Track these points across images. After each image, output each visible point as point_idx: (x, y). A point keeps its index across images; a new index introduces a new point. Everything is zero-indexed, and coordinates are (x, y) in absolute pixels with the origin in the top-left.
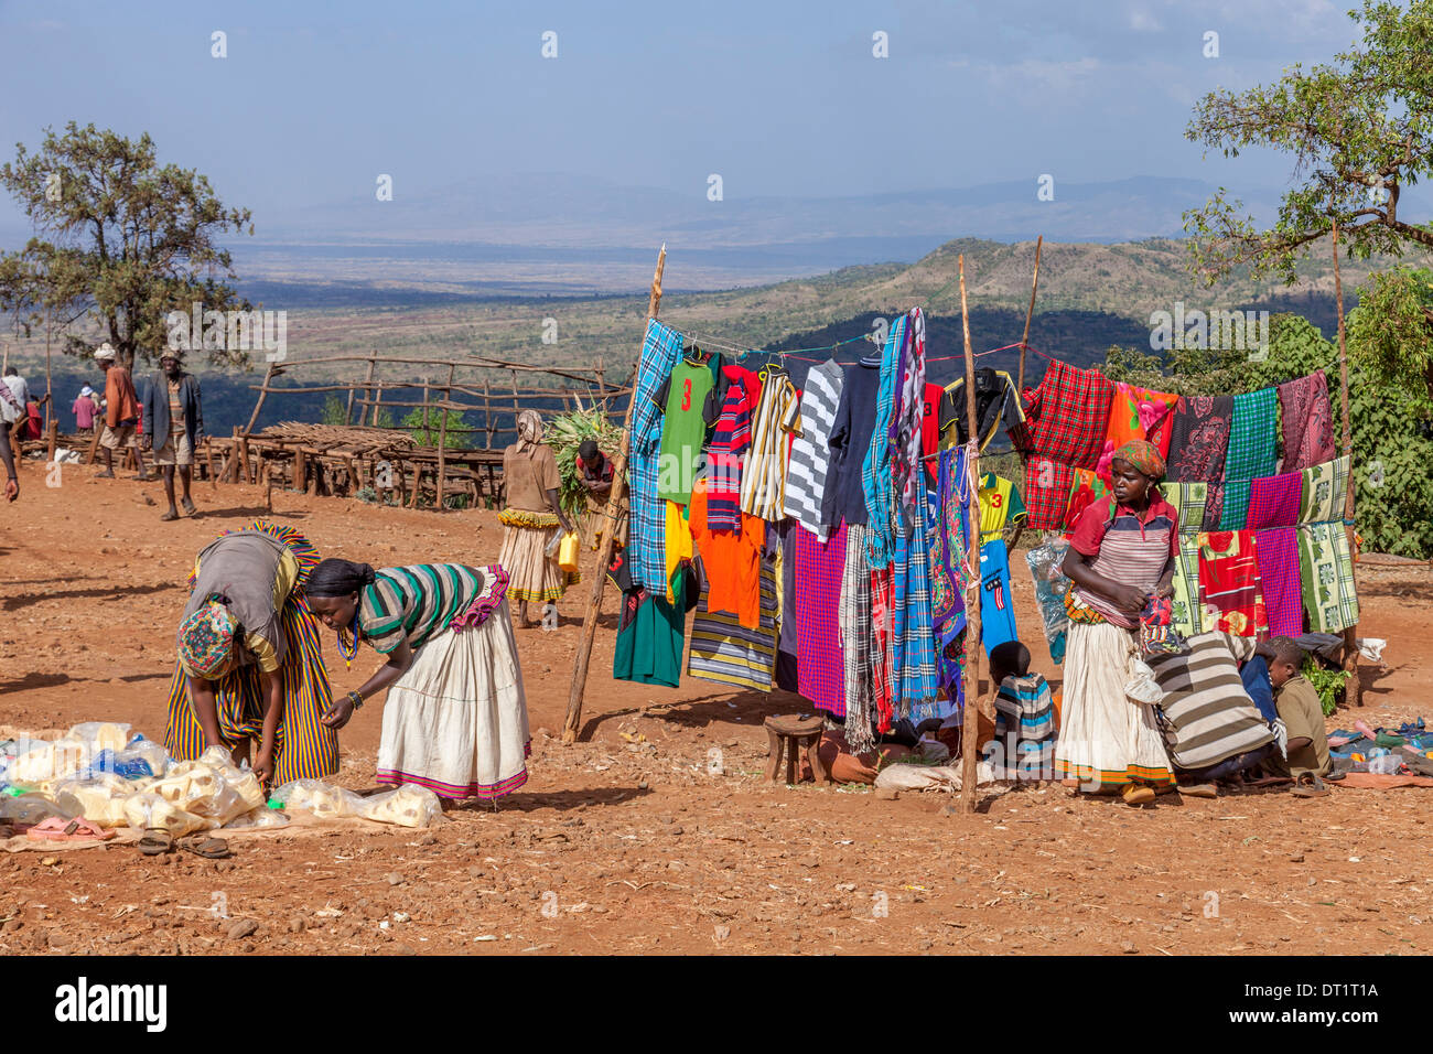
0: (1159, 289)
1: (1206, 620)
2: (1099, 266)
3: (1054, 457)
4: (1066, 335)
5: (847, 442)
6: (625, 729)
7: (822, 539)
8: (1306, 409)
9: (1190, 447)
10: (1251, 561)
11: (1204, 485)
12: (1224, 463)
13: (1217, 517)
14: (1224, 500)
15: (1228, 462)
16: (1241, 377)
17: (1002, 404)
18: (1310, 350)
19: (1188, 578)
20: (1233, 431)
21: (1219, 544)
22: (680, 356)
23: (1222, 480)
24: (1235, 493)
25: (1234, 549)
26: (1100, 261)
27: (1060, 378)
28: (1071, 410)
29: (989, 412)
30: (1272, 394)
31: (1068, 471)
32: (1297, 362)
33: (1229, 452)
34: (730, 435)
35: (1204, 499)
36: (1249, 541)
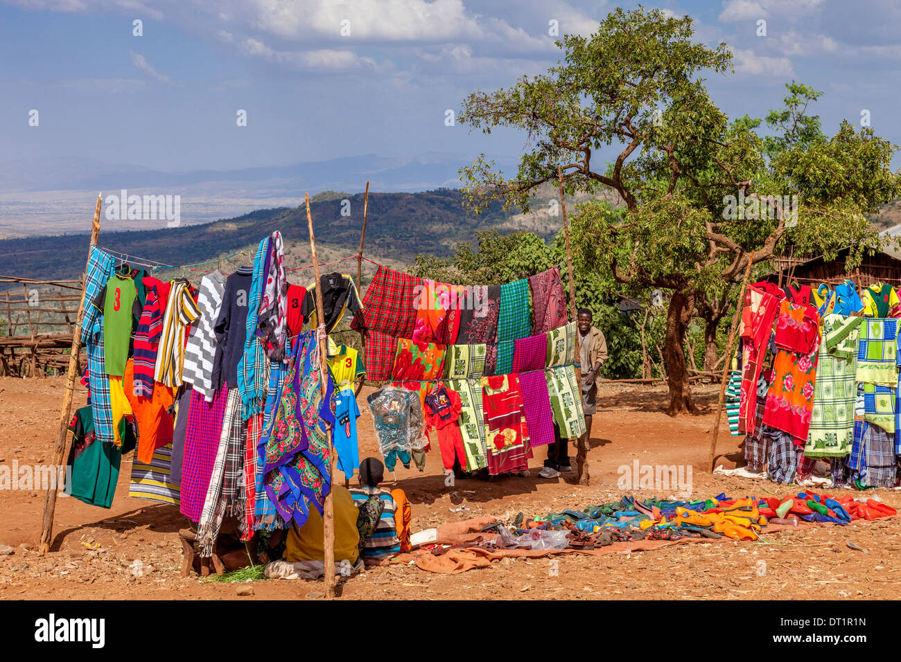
0: (445, 219)
1: (489, 435)
2: (409, 206)
3: (384, 332)
4: (391, 249)
5: (228, 329)
6: (85, 540)
7: (208, 399)
8: (547, 292)
9: (474, 320)
10: (517, 394)
11: (484, 345)
12: (496, 329)
13: (494, 366)
14: (497, 355)
15: (499, 330)
16: (498, 271)
17: (347, 297)
18: (539, 253)
19: (476, 408)
20: (501, 308)
21: (495, 384)
22: (113, 272)
23: (496, 341)
24: (505, 349)
25: (505, 387)
26: (409, 203)
27: (385, 277)
28: (394, 299)
29: (338, 303)
30: (525, 283)
31: (393, 340)
32: (531, 261)
33: (499, 322)
34: (149, 327)
35: (485, 355)
36: (515, 381)
